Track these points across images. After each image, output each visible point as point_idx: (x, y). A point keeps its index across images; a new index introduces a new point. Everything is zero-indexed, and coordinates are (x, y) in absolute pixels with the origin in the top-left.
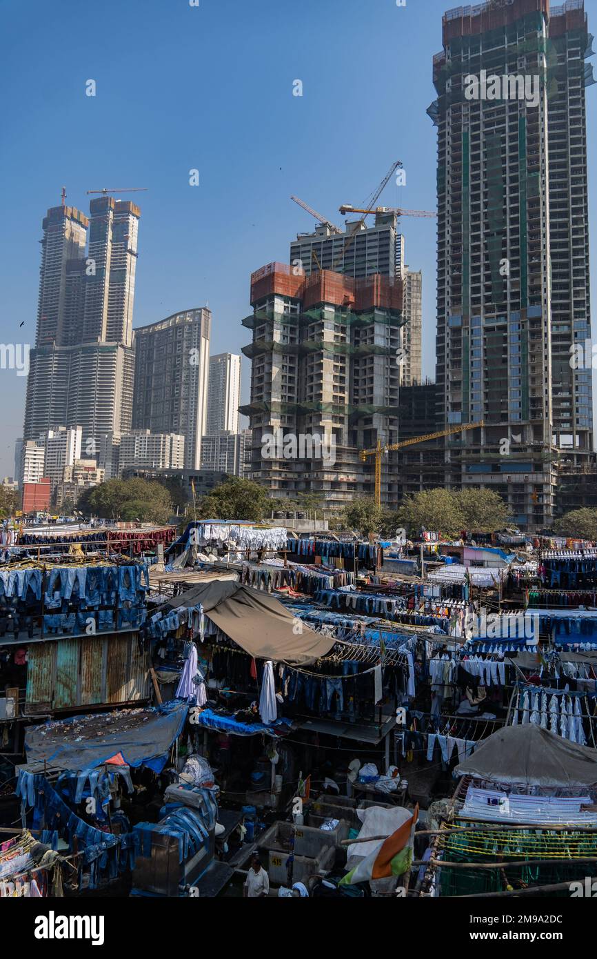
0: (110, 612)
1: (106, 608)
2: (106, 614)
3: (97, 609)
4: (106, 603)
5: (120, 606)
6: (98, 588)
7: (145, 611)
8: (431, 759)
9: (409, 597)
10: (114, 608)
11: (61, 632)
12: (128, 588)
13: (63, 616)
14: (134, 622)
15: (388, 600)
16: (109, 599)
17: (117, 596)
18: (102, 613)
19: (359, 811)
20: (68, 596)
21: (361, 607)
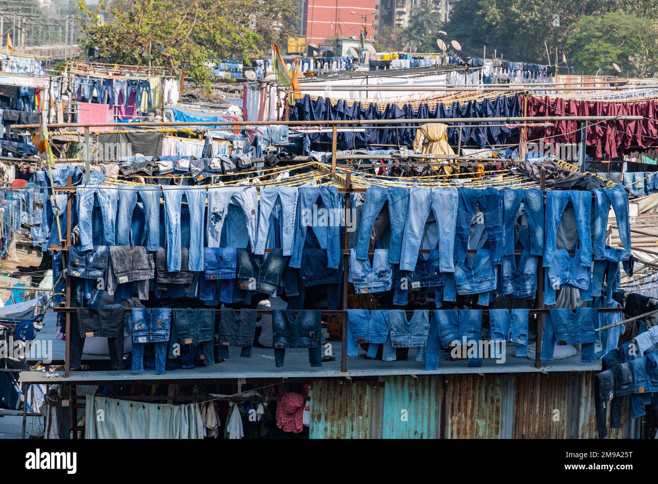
0: (521, 314)
1: (512, 302)
2: (511, 318)
3: (484, 302)
4: (510, 288)
5: (548, 300)
6: (489, 245)
7: (617, 319)
10: (532, 303)
11: (391, 358)
12: (572, 252)
13: (396, 316)
14: (587, 347)
16: (518, 277)
17: (542, 272)
18: (499, 315)
20: (408, 262)
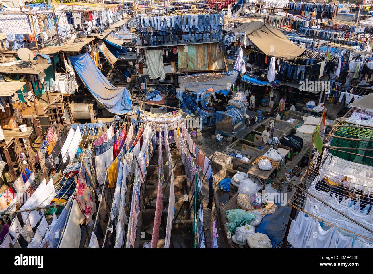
0: (208, 34)
1: (206, 32)
2: (206, 35)
3: (202, 33)
4: (206, 30)
5: (212, 32)
6: (203, 24)
7: (222, 34)
8: (340, 102)
9: (347, 32)
10: (209, 32)
11: (189, 42)
12: (215, 24)
13: (189, 35)
14: (218, 39)
15: (335, 33)
16: (207, 28)
17: (211, 27)
18: (204, 34)
19: (304, 117)
20: (191, 27)
21: (321, 36)
